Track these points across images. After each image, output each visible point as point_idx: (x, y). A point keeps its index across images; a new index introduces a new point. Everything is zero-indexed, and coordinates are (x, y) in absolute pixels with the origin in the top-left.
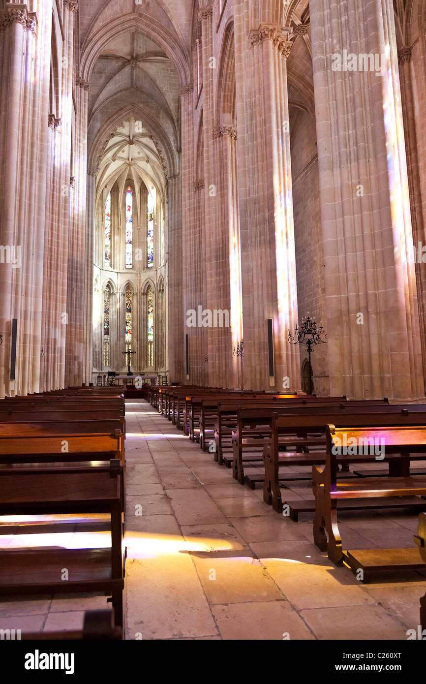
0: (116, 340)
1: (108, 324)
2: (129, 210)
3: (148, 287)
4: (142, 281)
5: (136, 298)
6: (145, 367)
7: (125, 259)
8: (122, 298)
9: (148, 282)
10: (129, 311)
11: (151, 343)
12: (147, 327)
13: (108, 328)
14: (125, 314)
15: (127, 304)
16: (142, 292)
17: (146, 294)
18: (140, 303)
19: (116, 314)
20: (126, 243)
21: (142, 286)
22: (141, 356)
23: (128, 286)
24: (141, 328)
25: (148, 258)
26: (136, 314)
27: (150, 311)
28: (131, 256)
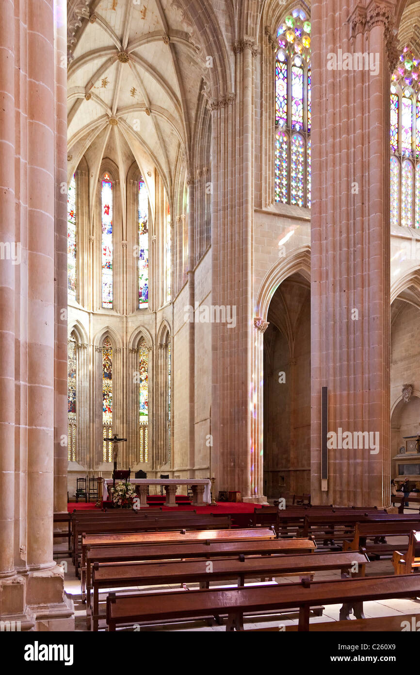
0: (88, 421)
1: (75, 394)
2: (107, 212)
3: (139, 341)
4: (130, 330)
5: (120, 356)
6: (135, 463)
7: (101, 292)
8: (97, 354)
9: (140, 332)
10: (109, 376)
11: (144, 427)
12: (138, 403)
13: (75, 402)
14: (102, 380)
15: (105, 366)
16: (131, 347)
17: (136, 351)
18: (126, 364)
19: (88, 380)
20: (103, 267)
21: (130, 338)
22: (129, 447)
23: (107, 337)
24: (129, 403)
25: (140, 295)
26: (119, 382)
27: (143, 378)
28: (111, 290)
